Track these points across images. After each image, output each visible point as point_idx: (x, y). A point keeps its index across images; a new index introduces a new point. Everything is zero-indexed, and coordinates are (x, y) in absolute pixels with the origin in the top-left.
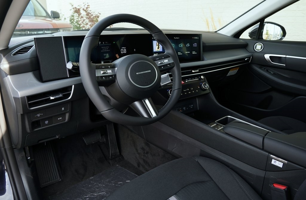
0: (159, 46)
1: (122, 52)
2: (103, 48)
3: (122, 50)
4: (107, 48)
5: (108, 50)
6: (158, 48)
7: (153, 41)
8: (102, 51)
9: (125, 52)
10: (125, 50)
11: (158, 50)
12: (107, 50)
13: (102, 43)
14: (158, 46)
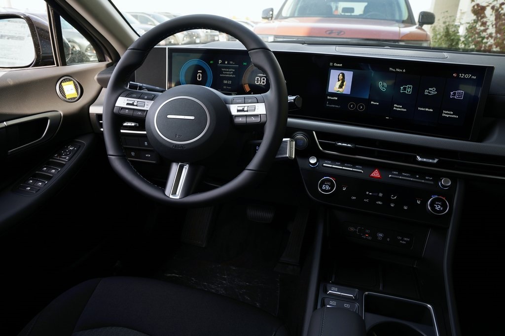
0: (343, 82)
1: (257, 82)
2: (225, 71)
3: (258, 79)
4: (230, 71)
5: (232, 74)
6: (341, 86)
7: (332, 71)
8: (221, 75)
9: (263, 82)
10: (264, 79)
11: (341, 90)
12: (230, 74)
13: (223, 63)
14: (340, 82)
